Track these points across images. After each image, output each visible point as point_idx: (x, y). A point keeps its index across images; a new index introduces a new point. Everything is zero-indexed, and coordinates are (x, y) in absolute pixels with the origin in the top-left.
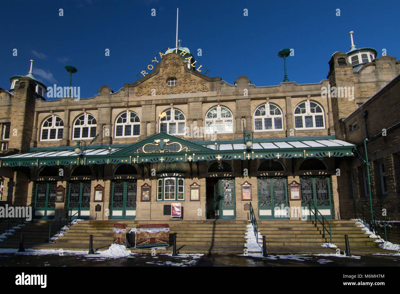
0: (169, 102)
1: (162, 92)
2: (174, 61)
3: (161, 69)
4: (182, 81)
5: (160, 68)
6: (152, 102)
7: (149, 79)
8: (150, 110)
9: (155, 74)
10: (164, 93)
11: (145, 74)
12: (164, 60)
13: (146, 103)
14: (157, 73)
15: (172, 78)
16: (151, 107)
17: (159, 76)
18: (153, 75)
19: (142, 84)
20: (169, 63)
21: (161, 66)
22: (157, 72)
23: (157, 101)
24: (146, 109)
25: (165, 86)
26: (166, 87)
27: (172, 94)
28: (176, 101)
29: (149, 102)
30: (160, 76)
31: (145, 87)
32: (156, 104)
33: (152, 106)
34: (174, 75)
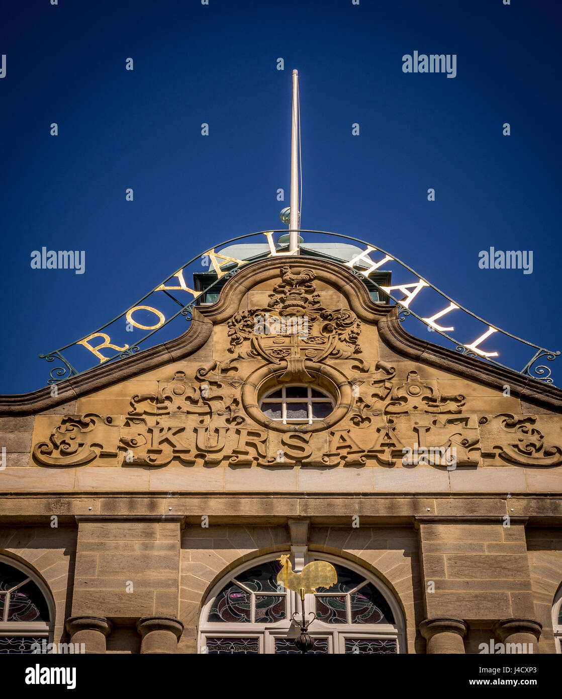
0: (281, 509)
1: (227, 452)
2: (310, 297)
3: (220, 335)
4: (370, 400)
5: (215, 323)
6: (152, 506)
7: (134, 380)
8: (138, 551)
9: (176, 353)
10: (242, 457)
11: (104, 351)
12: (241, 288)
13: (106, 506)
14: (189, 348)
15: (297, 376)
16: (150, 535)
17: (207, 366)
18: (166, 357)
19: (83, 399)
20: (276, 303)
21: (220, 317)
22: (196, 342)
23: (196, 501)
24: (111, 543)
25: (249, 420)
26: (256, 427)
27: (305, 466)
28: (329, 505)
29: (132, 506)
30: (214, 368)
31: (109, 420)
32: (187, 517)
33: (157, 526)
34: (309, 363)
